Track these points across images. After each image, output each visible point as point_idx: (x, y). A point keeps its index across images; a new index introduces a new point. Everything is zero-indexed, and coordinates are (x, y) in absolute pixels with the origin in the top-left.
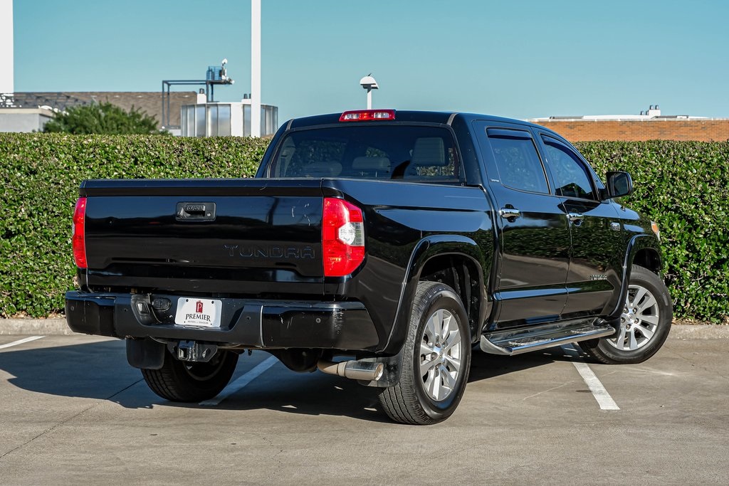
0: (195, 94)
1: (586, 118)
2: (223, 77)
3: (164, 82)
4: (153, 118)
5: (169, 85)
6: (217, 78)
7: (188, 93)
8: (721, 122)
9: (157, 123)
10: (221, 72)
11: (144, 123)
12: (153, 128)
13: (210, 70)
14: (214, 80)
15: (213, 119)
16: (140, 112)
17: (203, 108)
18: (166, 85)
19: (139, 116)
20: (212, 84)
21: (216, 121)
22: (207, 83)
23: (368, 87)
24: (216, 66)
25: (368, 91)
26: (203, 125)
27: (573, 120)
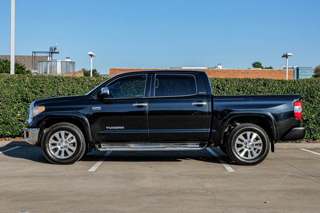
0: (47, 57)
1: (183, 68)
2: (56, 51)
3: (33, 52)
4: (24, 66)
5: (35, 53)
6: (53, 51)
7: (45, 56)
8: (230, 70)
9: (25, 67)
10: (55, 49)
11: (20, 68)
12: (24, 69)
13: (51, 48)
14: (53, 52)
15: (50, 66)
16: (19, 63)
17: (46, 62)
18: (34, 53)
19: (19, 65)
20: (52, 53)
21: (51, 67)
22: (49, 53)
23: (91, 55)
24: (54, 46)
25: (91, 57)
26: (46, 69)
27: (177, 69)
